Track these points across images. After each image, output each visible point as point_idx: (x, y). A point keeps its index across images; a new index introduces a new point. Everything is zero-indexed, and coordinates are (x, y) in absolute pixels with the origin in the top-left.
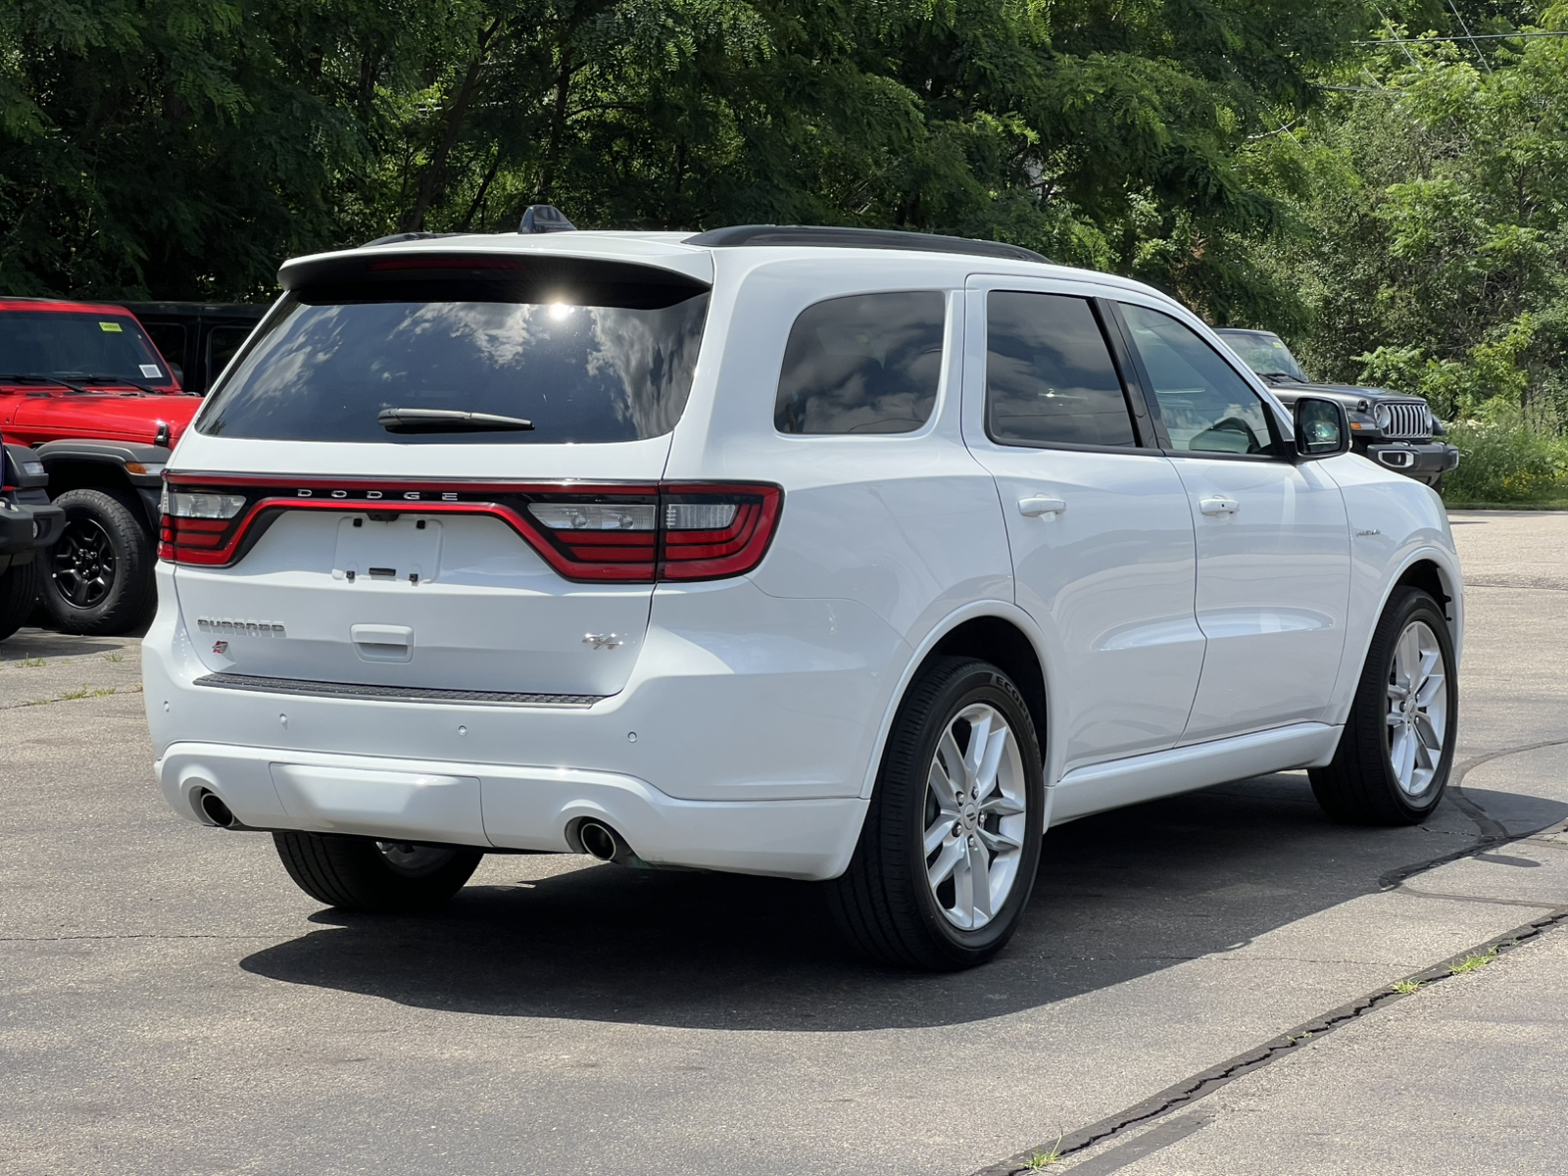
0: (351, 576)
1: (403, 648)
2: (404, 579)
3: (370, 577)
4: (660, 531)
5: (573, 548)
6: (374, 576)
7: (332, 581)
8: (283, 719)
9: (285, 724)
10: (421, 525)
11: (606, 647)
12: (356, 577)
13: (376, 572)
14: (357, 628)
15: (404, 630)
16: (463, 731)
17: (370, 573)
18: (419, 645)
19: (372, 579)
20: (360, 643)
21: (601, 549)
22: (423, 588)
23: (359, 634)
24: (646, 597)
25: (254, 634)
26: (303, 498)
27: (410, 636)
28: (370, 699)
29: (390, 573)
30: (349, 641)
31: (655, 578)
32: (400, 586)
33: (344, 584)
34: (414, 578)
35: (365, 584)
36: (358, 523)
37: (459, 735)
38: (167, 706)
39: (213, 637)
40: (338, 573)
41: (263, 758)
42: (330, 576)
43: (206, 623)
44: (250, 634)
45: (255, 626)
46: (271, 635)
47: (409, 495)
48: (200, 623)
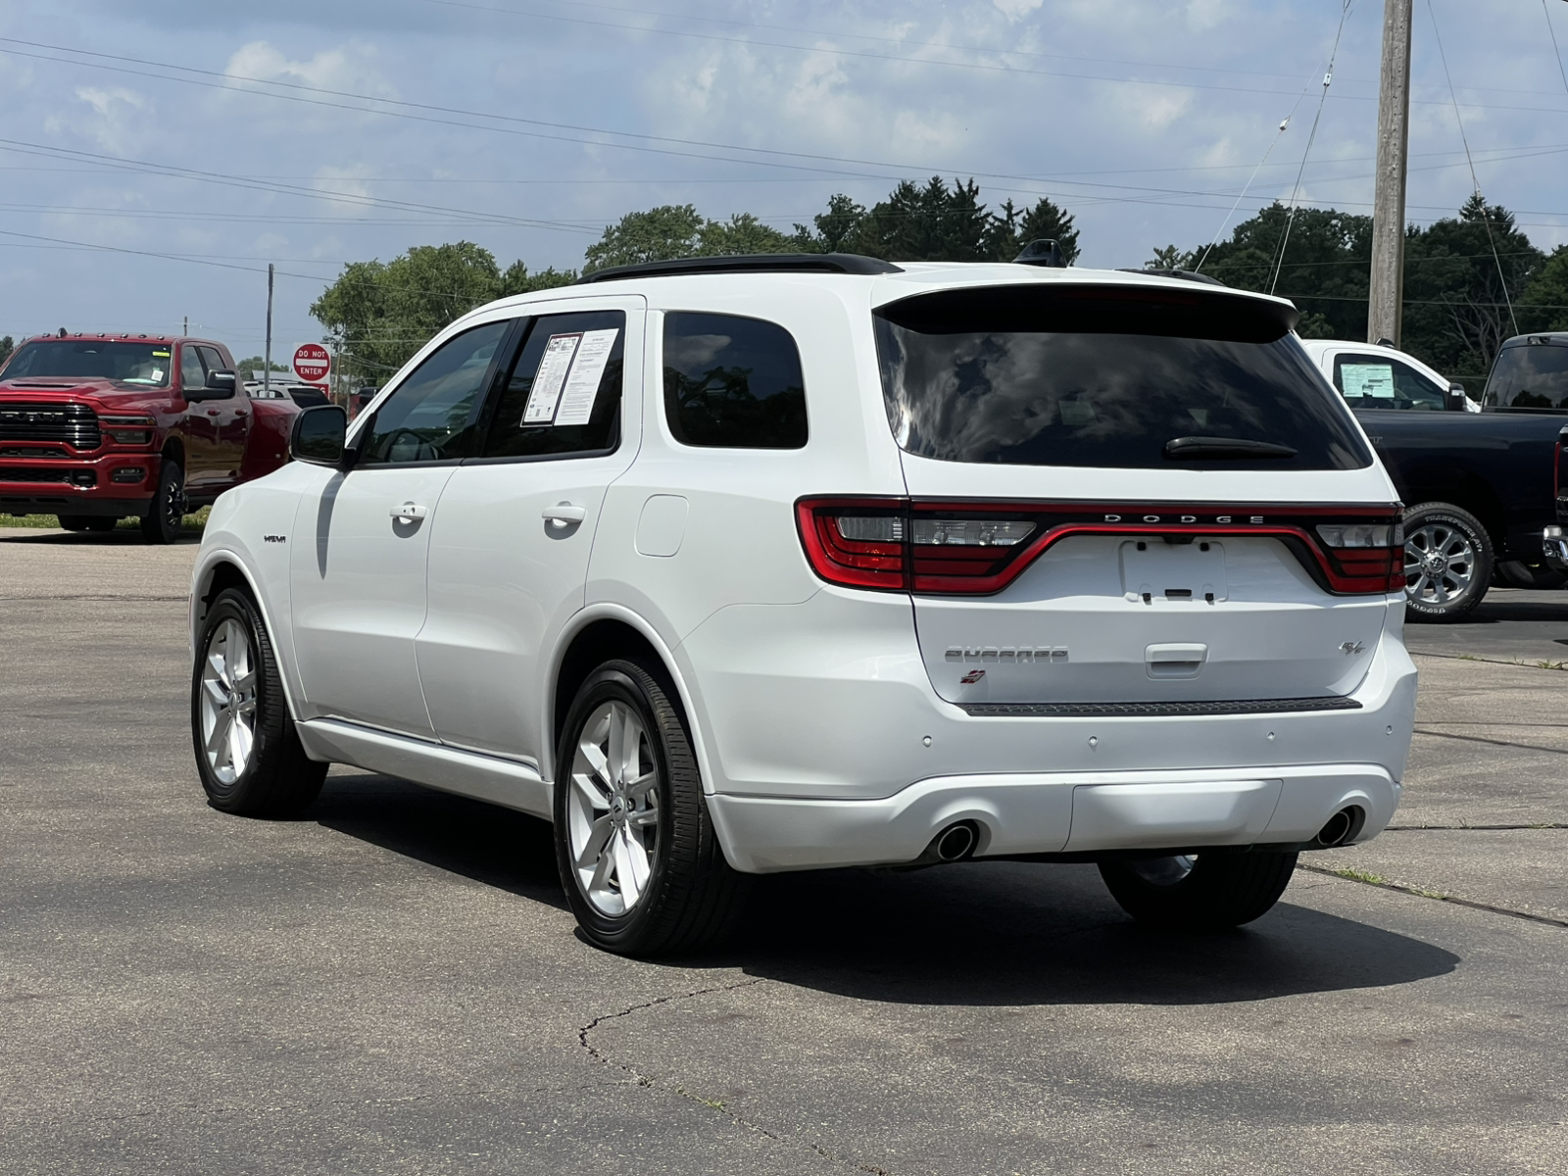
0: (1147, 598)
1: (1195, 664)
2: (1200, 598)
3: (1166, 598)
5: (1342, 564)
6: (1171, 597)
7: (1128, 603)
8: (1093, 741)
9: (1093, 747)
10: (1205, 547)
11: (1353, 652)
12: (1152, 598)
13: (1171, 593)
14: (1152, 648)
15: (1200, 647)
16: (1271, 737)
17: (1166, 595)
18: (1211, 661)
19: (1169, 600)
20: (1152, 663)
22: (1219, 606)
23: (1156, 653)
24: (1384, 606)
25: (1025, 661)
26: (1110, 523)
27: (1204, 653)
29: (1185, 593)
30: (1142, 662)
31: (1386, 589)
32: (1197, 605)
33: (1141, 606)
34: (1209, 598)
35: (1161, 605)
36: (1142, 547)
37: (1269, 740)
38: (927, 741)
39: (965, 668)
40: (1134, 596)
41: (1067, 782)
42: (1123, 598)
43: (959, 653)
44: (1020, 661)
45: (1029, 653)
46: (1051, 661)
47: (1221, 520)
48: (948, 654)
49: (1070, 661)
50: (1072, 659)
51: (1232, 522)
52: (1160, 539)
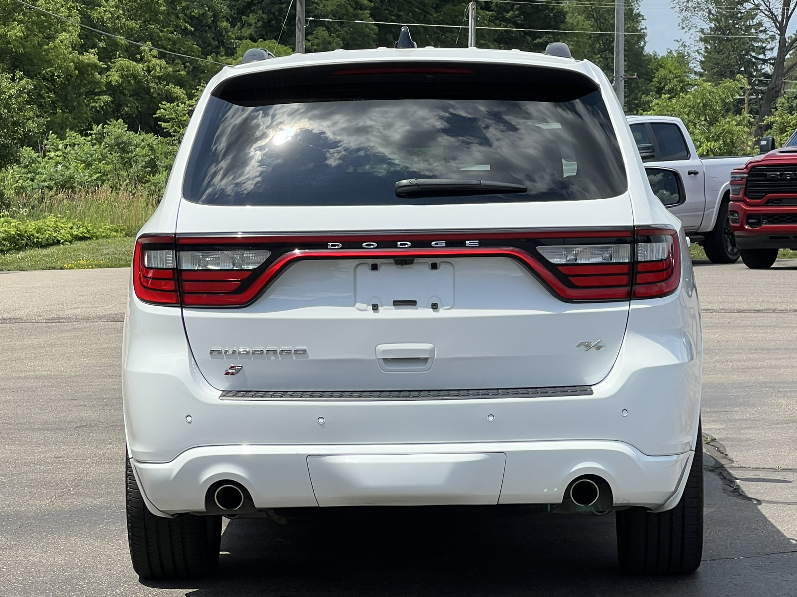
0: (375, 308)
1: (423, 360)
2: (427, 307)
3: (393, 308)
4: (634, 262)
5: (570, 278)
6: (397, 307)
7: (360, 312)
8: (321, 421)
9: (323, 425)
10: (434, 266)
11: (593, 349)
12: (379, 308)
13: (398, 304)
14: (382, 347)
15: (428, 346)
16: (491, 418)
17: (394, 305)
18: (440, 357)
19: (396, 309)
20: (383, 359)
21: (589, 278)
22: (443, 313)
23: (384, 351)
24: (625, 311)
25: (273, 358)
26: (334, 249)
27: (432, 351)
28: (407, 401)
29: (412, 303)
30: (373, 357)
31: (630, 297)
32: (423, 313)
33: (370, 314)
34: (435, 307)
35: (388, 313)
36: (374, 267)
37: (489, 421)
38: (189, 419)
39: (228, 363)
40: (363, 306)
41: (300, 453)
42: (354, 308)
43: (220, 352)
44: (269, 358)
45: (275, 352)
46: (294, 358)
47: (436, 244)
48: (212, 352)
49: (310, 358)
50: (312, 356)
51: (446, 246)
52: (392, 261)
